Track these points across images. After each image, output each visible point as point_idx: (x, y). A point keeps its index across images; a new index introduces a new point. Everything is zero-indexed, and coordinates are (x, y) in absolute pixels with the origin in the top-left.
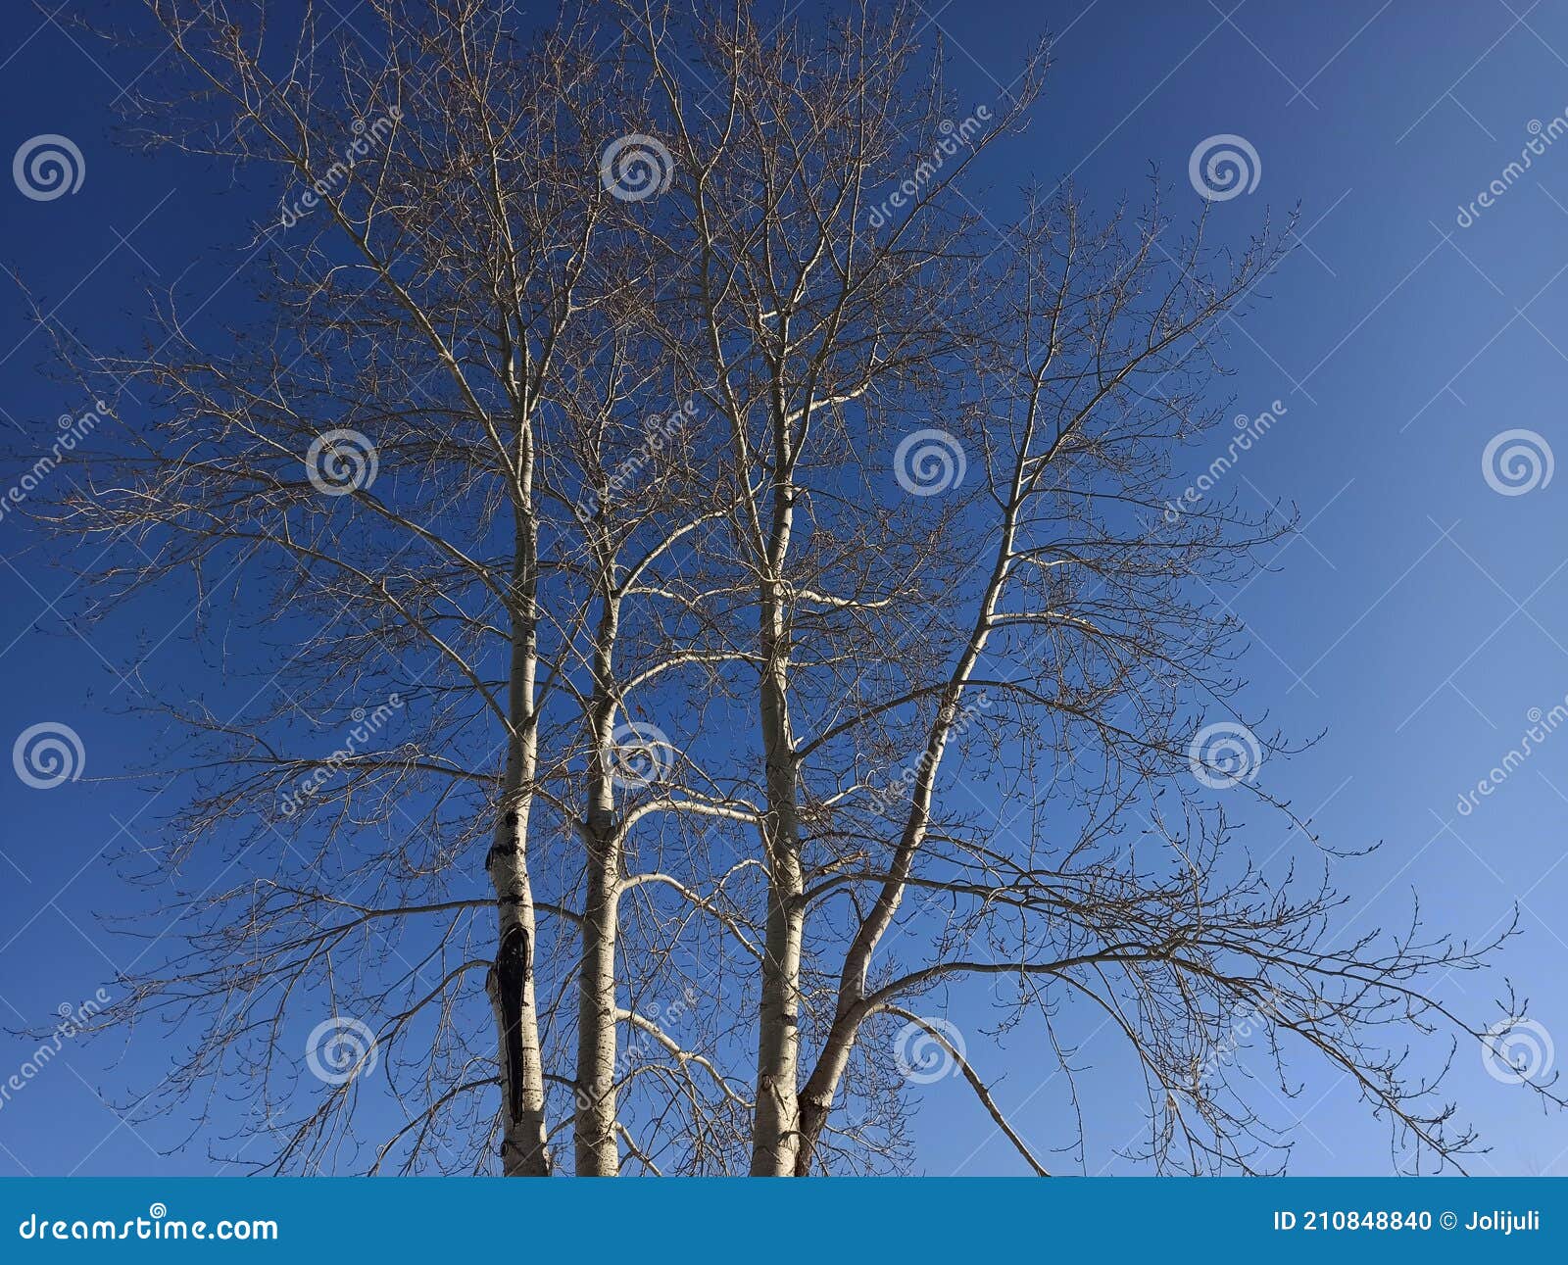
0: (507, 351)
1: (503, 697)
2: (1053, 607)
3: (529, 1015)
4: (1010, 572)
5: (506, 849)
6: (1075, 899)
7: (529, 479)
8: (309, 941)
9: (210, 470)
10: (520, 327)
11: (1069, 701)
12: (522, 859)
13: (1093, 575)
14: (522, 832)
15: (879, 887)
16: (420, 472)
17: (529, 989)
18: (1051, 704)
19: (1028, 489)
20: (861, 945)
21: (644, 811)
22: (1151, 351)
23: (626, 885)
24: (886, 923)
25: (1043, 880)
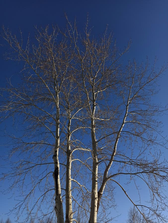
0: (55, 85)
1: (55, 134)
2: (134, 120)
3: (59, 180)
4: (127, 115)
5: (55, 156)
6: (138, 163)
7: (58, 103)
8: (28, 168)
9: (15, 103)
10: (57, 82)
11: (137, 134)
12: (58, 157)
13: (140, 115)
14: (58, 153)
15: (109, 161)
16: (43, 103)
17: (59, 176)
18: (134, 134)
19: (130, 103)
20: (107, 170)
21: (75, 150)
22: (147, 83)
23: (72, 161)
24: (110, 167)
25: (133, 161)
